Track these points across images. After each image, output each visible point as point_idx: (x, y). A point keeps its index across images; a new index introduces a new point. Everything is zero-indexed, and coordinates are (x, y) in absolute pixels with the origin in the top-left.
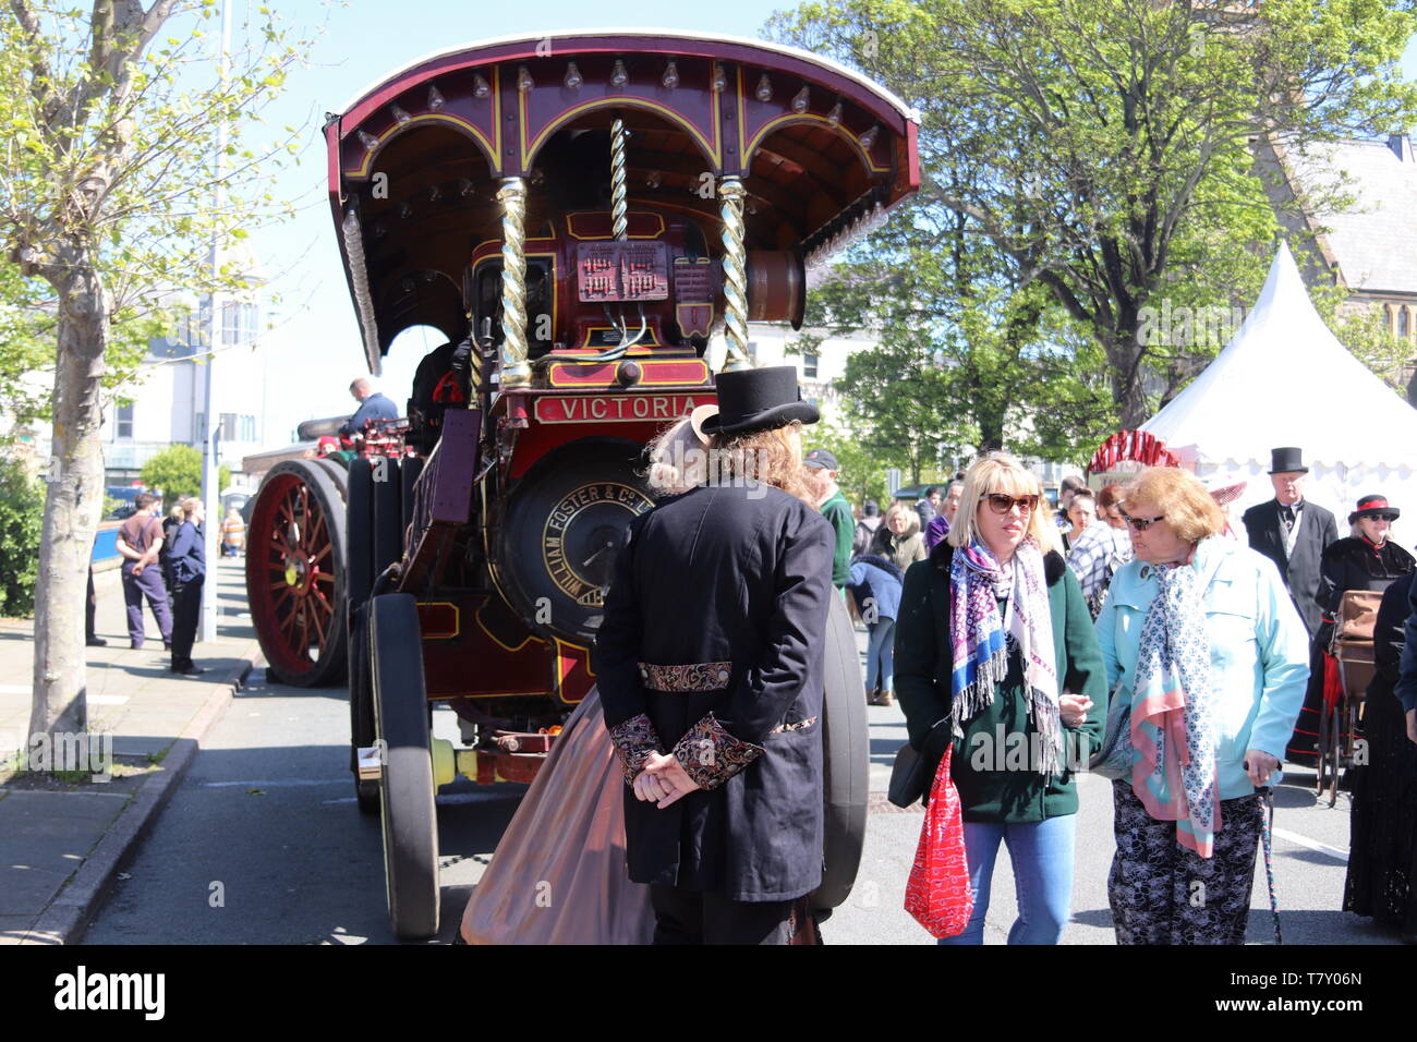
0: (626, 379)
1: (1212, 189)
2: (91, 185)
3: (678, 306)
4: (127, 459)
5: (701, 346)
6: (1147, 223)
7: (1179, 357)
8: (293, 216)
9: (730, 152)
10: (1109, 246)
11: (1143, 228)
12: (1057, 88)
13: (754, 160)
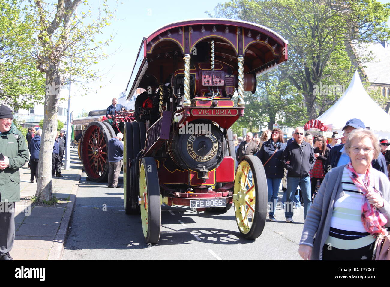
0: (214, 105)
1: (334, 54)
2: (58, 49)
3: (226, 87)
4: (33, 120)
5: (231, 97)
6: (318, 64)
7: (325, 100)
8: (106, 58)
9: (240, 49)
10: (307, 69)
11: (317, 65)
12: (294, 26)
13: (246, 52)
